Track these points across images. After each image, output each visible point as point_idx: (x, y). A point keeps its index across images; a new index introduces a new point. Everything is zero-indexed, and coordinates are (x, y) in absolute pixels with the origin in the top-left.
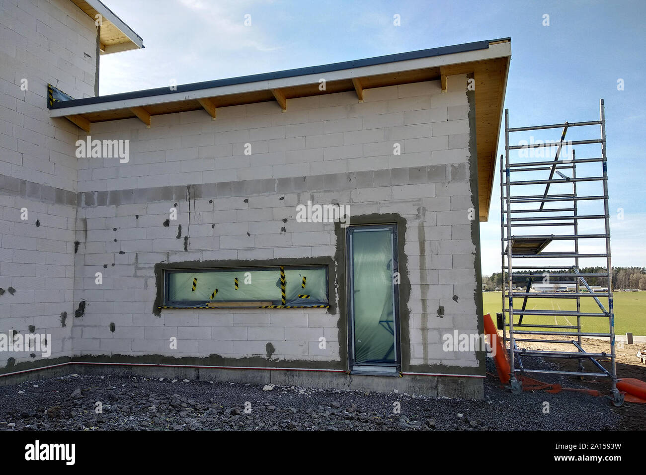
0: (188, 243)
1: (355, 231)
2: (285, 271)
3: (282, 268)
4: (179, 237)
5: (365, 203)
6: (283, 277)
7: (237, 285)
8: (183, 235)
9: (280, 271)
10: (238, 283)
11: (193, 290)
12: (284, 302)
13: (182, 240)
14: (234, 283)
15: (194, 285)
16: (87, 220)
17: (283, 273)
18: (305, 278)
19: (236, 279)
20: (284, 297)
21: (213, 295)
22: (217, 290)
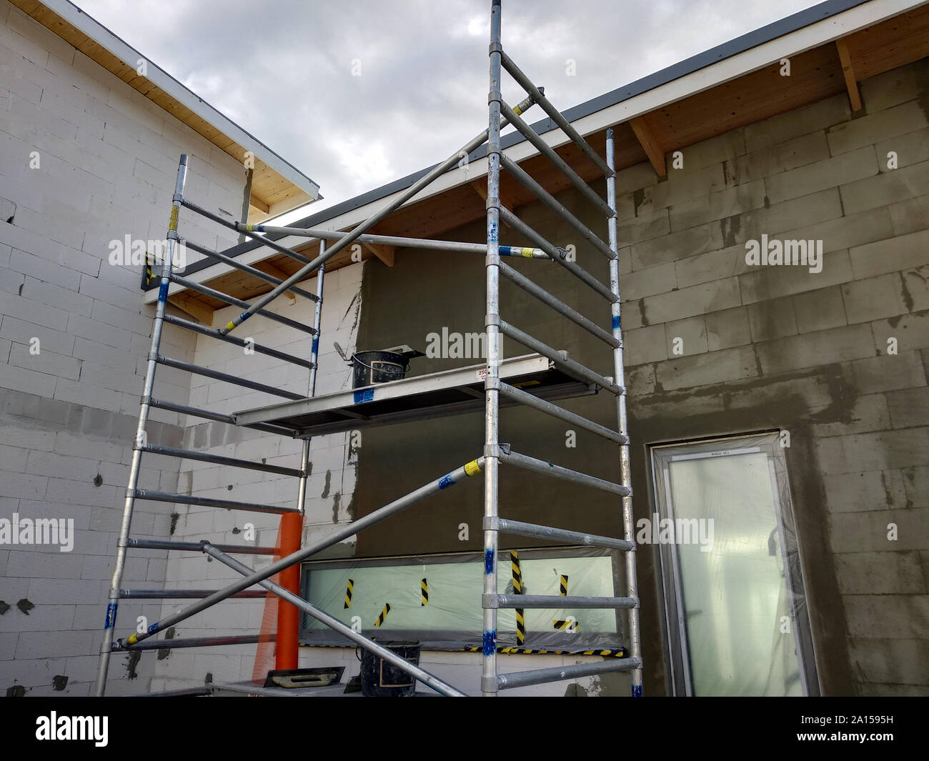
0: (340, 506)
1: (674, 458)
2: (522, 563)
3: (515, 554)
4: (325, 495)
5: (693, 391)
6: (517, 576)
7: (425, 594)
8: (333, 492)
9: (510, 563)
10: (428, 591)
11: (346, 606)
12: (522, 638)
13: (330, 501)
14: (420, 592)
15: (349, 594)
16: (194, 474)
17: (518, 566)
18: (566, 577)
19: (424, 581)
20: (521, 627)
21: (381, 618)
22: (388, 607)
